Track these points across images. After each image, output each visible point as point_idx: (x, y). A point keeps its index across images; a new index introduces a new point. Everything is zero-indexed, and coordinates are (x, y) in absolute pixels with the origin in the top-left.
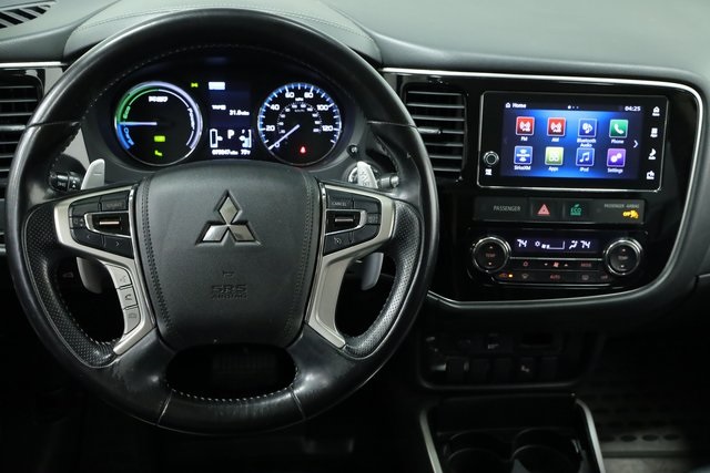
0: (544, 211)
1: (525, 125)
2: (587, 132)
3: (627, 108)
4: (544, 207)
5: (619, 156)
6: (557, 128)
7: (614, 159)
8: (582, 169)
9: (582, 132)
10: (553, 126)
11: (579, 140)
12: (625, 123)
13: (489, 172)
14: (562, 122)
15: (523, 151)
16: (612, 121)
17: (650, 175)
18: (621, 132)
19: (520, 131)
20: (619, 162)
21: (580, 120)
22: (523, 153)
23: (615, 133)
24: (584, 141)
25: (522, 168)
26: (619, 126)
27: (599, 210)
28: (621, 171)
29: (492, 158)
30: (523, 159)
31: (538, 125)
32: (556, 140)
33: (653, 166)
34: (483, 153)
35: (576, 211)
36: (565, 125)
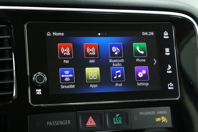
0: (91, 122)
1: (66, 50)
2: (116, 53)
3: (144, 34)
4: (91, 119)
5: (144, 72)
6: (92, 51)
7: (140, 75)
8: (117, 84)
9: (113, 54)
10: (88, 50)
11: (110, 61)
13: (39, 92)
14: (95, 46)
15: (67, 72)
16: (134, 44)
17: (171, 86)
18: (142, 52)
19: (62, 55)
22: (67, 74)
23: (138, 54)
24: (115, 61)
25: (68, 87)
26: (139, 47)
27: (136, 118)
28: (147, 84)
29: (40, 78)
30: (67, 79)
32: (93, 61)
33: (172, 78)
34: (32, 76)
35: (117, 121)
36: (98, 49)
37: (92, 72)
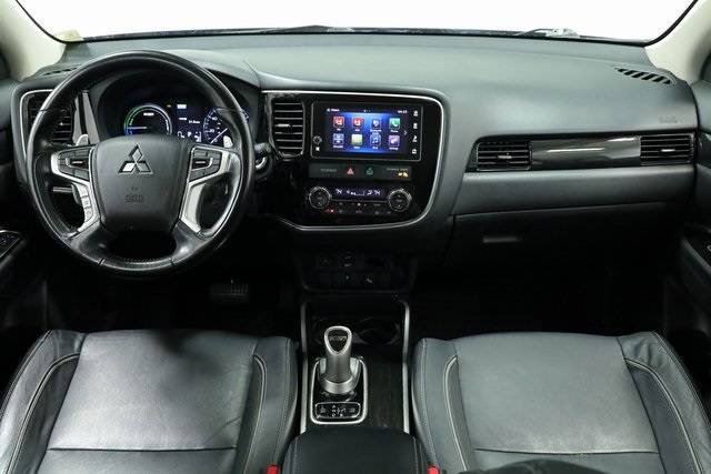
0: (350, 172)
1: (339, 121)
2: (376, 125)
3: (399, 112)
4: (350, 169)
5: (396, 140)
6: (358, 123)
7: (393, 142)
8: (374, 147)
9: (373, 126)
10: (356, 122)
11: (371, 131)
12: (398, 120)
13: (318, 149)
14: (361, 119)
16: (391, 119)
17: (414, 152)
18: (396, 126)
19: (336, 125)
20: (395, 144)
21: (371, 118)
22: (338, 138)
23: (392, 126)
24: (374, 131)
26: (395, 122)
27: (383, 172)
28: (397, 149)
29: (317, 140)
30: (338, 142)
31: (347, 121)
32: (358, 130)
33: (416, 146)
34: (313, 137)
35: (370, 172)
36: (363, 121)
37: (357, 138)
